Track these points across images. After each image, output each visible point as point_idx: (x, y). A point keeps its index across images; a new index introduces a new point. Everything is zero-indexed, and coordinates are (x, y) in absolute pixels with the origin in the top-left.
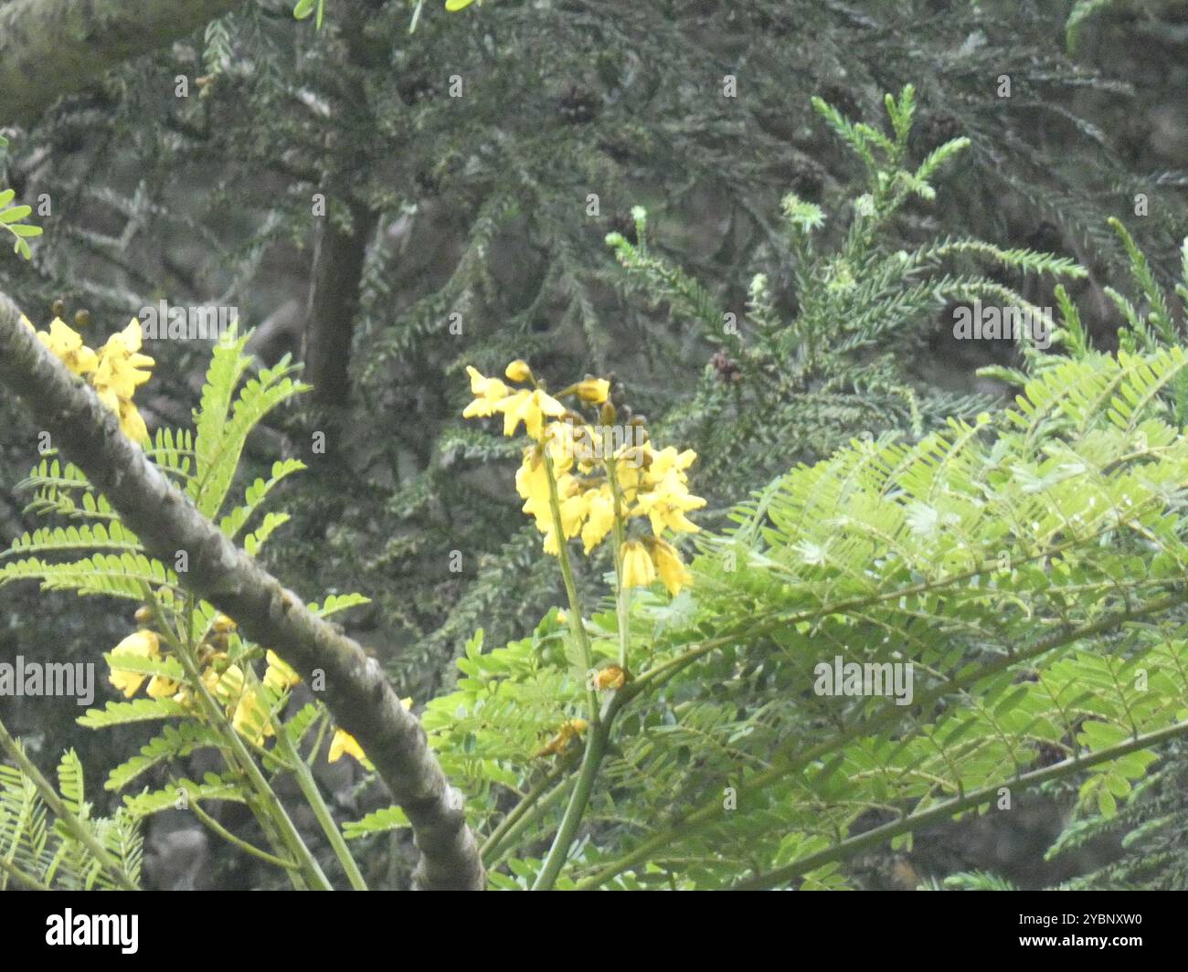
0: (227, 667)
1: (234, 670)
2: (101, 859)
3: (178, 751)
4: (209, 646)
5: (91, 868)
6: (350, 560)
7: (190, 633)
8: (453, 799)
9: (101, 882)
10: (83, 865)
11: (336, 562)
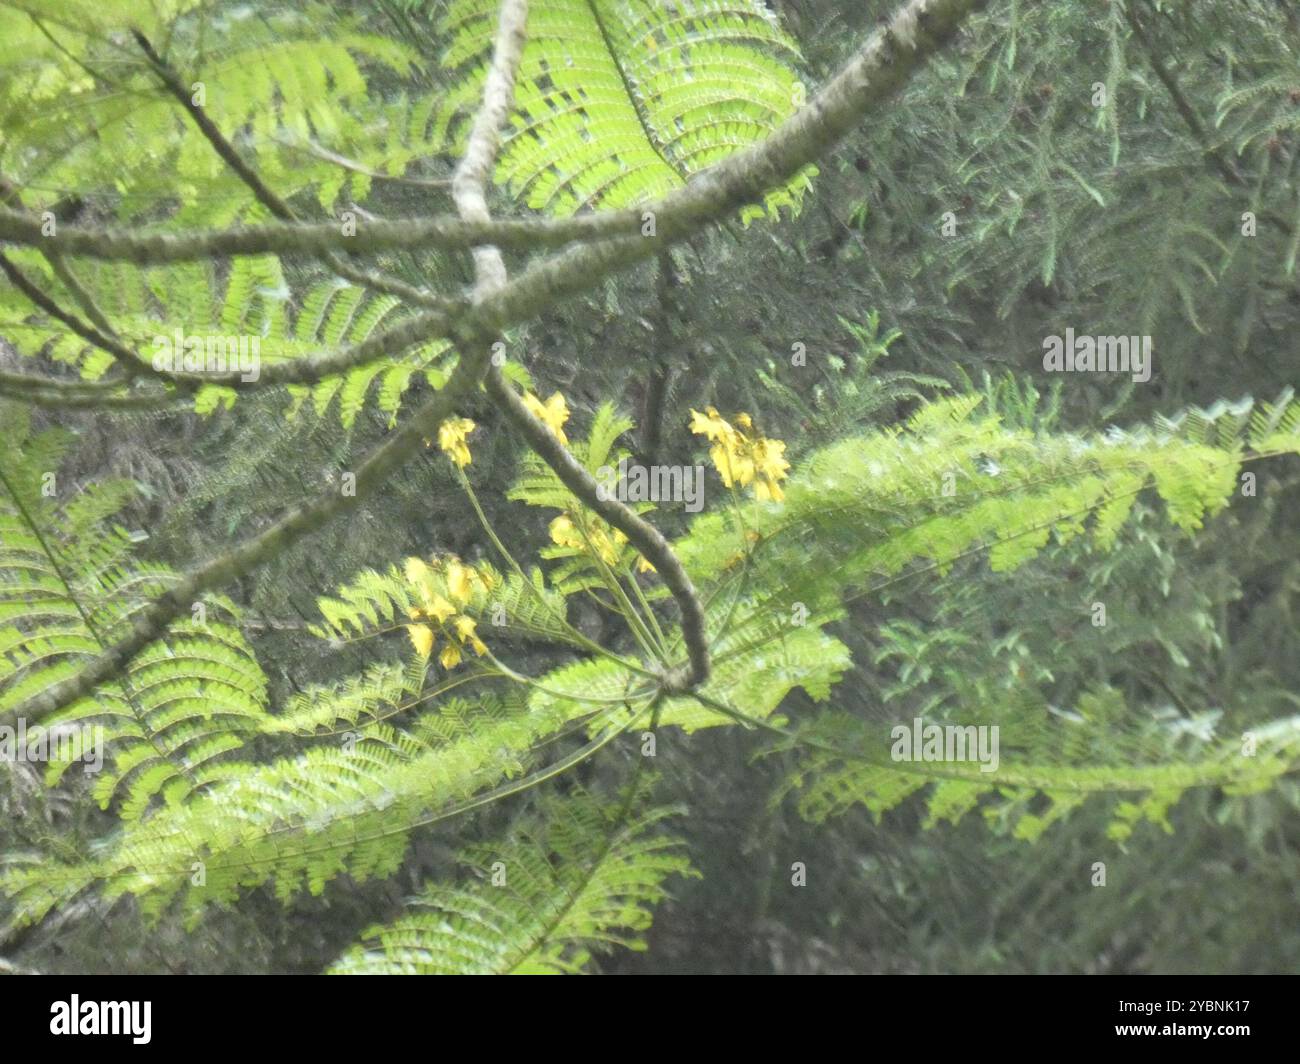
0: (600, 534)
1: (603, 536)
2: (550, 611)
3: (581, 567)
4: (593, 526)
5: (547, 614)
7: (585, 520)
8: (693, 589)
9: (551, 620)
10: (544, 613)
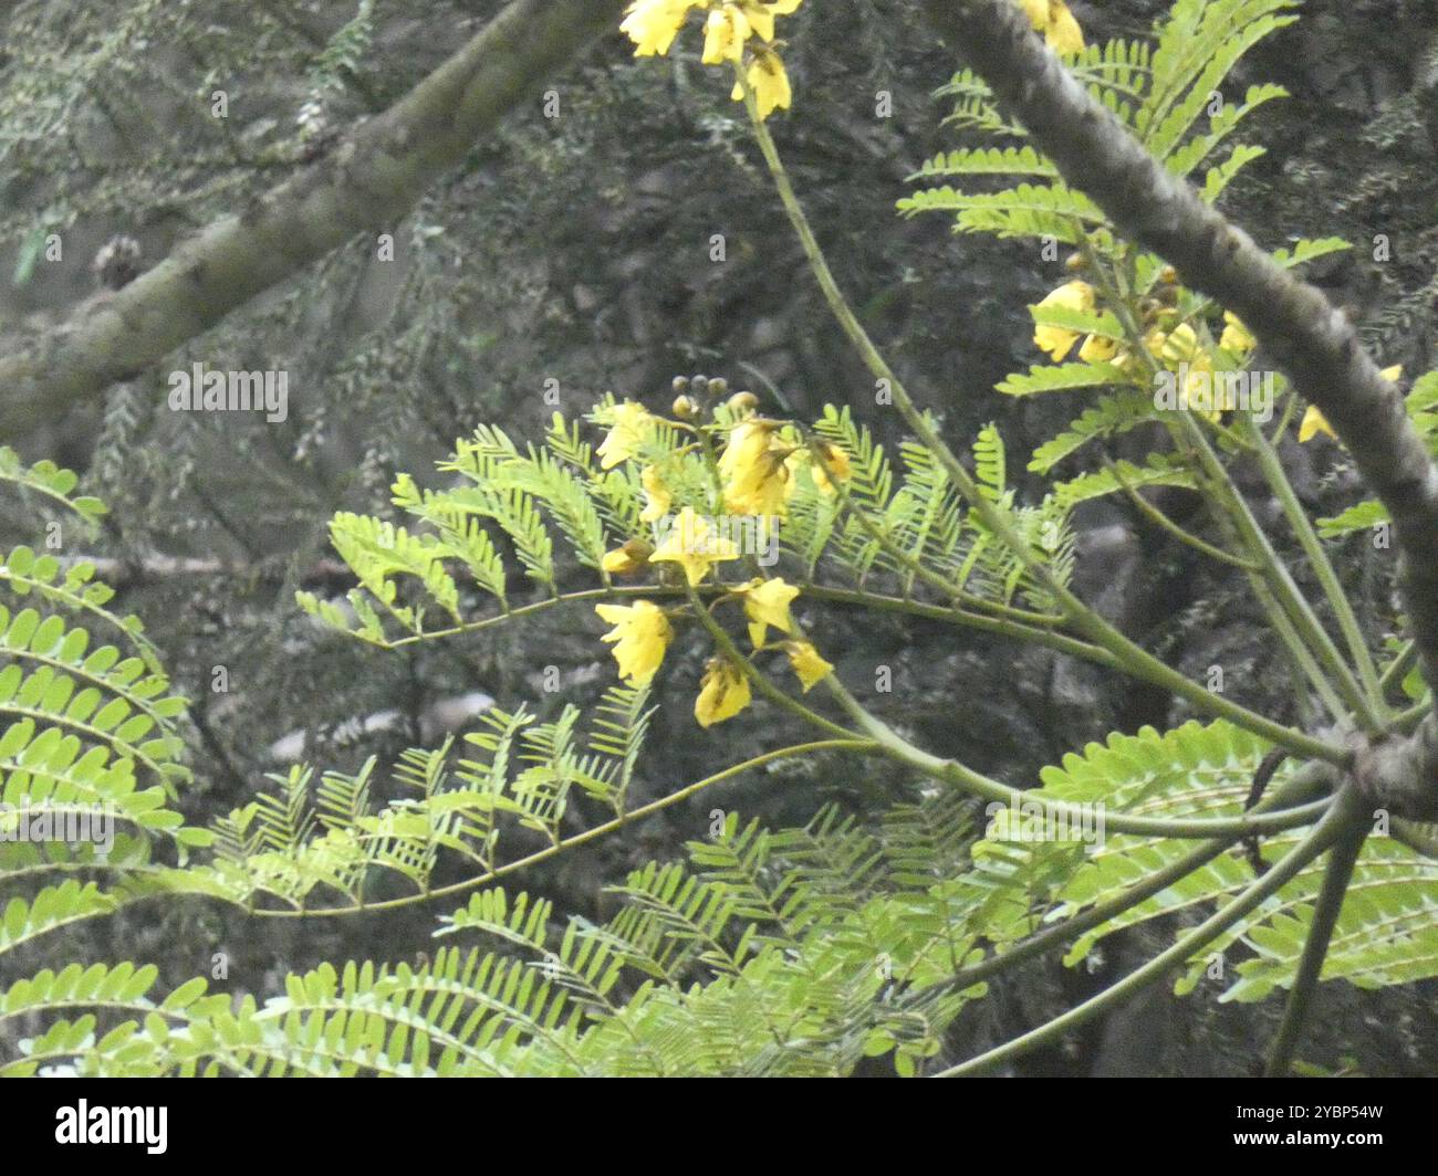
0: (1176, 324)
1: (1184, 329)
2: (1023, 558)
3: (1117, 425)
4: (1155, 302)
5: (1013, 566)
6: (1316, 201)
7: (1131, 283)
9: (1024, 584)
10: (1004, 563)
11: (1297, 203)
